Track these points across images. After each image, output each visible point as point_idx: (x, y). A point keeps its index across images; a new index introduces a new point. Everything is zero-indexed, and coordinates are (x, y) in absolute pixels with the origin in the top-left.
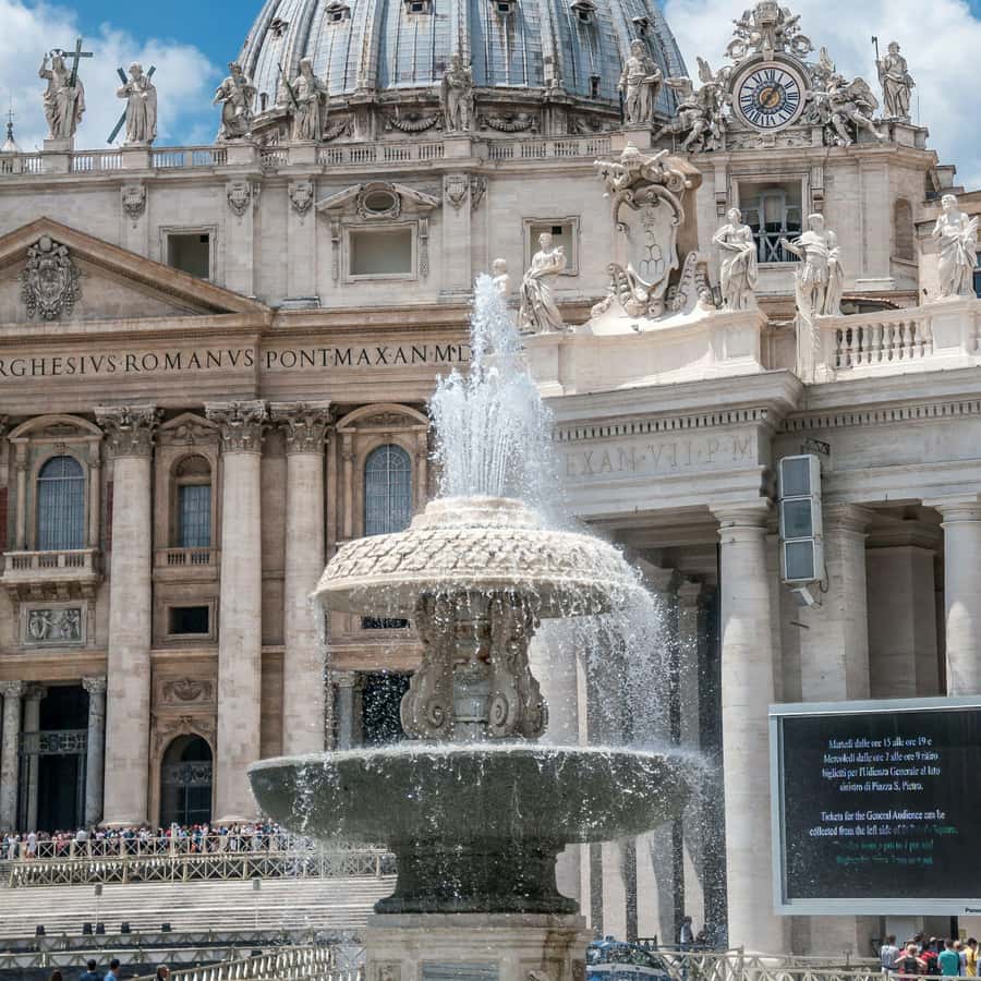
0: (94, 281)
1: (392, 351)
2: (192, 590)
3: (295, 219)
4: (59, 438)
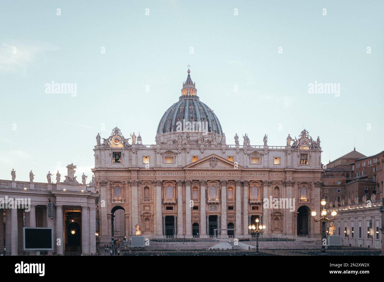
0: (219, 162)
1: (258, 174)
2: (231, 204)
3: (244, 155)
4: (213, 183)
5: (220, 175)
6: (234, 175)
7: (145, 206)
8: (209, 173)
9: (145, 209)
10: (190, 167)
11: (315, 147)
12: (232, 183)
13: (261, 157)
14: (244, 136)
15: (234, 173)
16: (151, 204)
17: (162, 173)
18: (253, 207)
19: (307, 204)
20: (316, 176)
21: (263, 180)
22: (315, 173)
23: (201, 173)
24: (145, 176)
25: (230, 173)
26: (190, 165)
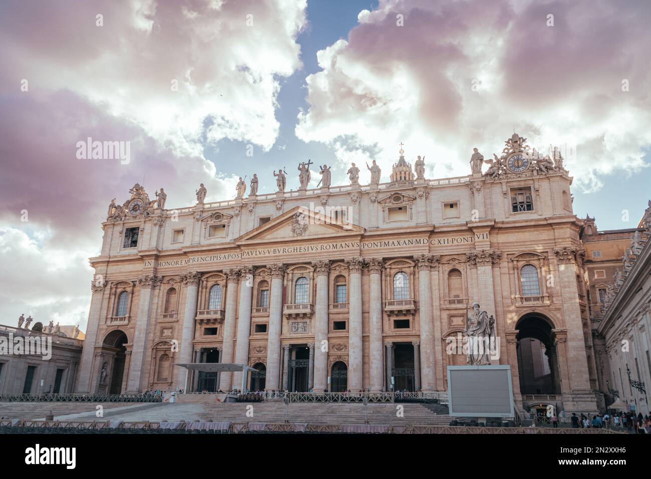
1: (402, 241)
2: (341, 316)
3: (371, 205)
4: (301, 272)
5: (314, 251)
6: (344, 249)
7: (164, 328)
8: (290, 248)
9: (164, 335)
10: (251, 238)
11: (546, 168)
12: (343, 268)
13: (411, 205)
14: (370, 167)
15: (344, 245)
16: (174, 324)
17: (200, 258)
18: (395, 321)
19: (541, 309)
20: (556, 234)
21: (416, 254)
22: (554, 229)
23: (272, 250)
24: (171, 266)
25: (335, 244)
26: (247, 234)
